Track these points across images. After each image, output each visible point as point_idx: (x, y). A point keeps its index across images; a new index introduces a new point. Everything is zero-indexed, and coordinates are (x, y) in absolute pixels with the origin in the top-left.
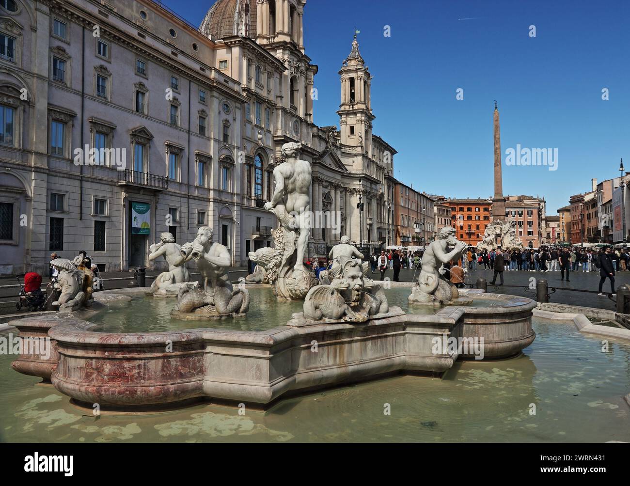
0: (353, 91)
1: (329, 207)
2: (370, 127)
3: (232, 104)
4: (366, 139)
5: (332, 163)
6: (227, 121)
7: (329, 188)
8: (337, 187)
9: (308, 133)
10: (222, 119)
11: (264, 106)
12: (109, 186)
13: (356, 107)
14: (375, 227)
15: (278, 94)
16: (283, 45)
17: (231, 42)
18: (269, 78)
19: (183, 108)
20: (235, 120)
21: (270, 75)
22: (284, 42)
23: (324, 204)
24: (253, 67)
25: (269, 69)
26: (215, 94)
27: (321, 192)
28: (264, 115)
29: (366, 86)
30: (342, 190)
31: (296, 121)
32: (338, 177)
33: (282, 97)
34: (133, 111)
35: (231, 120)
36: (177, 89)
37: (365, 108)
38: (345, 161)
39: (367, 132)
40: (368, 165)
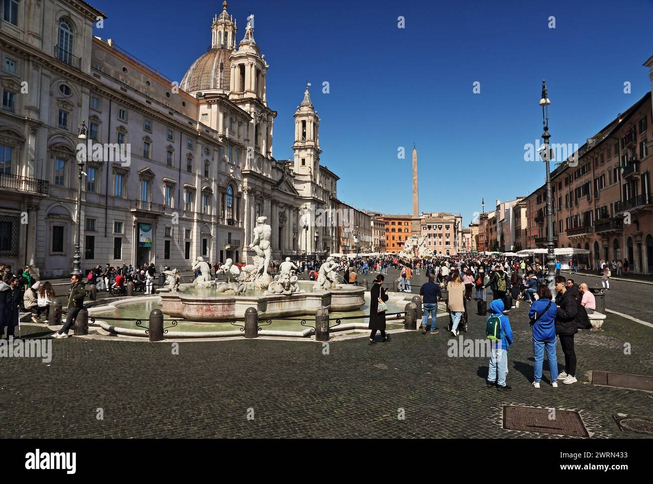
0: (305, 131)
1: (284, 223)
2: (318, 159)
3: (211, 148)
4: (315, 169)
5: (287, 189)
6: (207, 161)
7: (284, 208)
8: (290, 207)
9: (268, 166)
10: (203, 159)
11: (235, 148)
12: (124, 213)
13: (307, 144)
14: (321, 238)
15: (246, 138)
16: (250, 101)
17: (211, 101)
18: (239, 126)
19: (176, 153)
20: (213, 159)
21: (240, 124)
22: (252, 99)
23: (280, 221)
24: (228, 119)
25: (239, 119)
26: (199, 141)
27: (278, 212)
28: (235, 155)
29: (315, 127)
30: (294, 209)
31: (259, 158)
32: (292, 199)
33: (248, 140)
34: (141, 157)
35: (210, 159)
36: (172, 139)
37: (314, 145)
38: (297, 186)
39: (315, 163)
40: (316, 190)
